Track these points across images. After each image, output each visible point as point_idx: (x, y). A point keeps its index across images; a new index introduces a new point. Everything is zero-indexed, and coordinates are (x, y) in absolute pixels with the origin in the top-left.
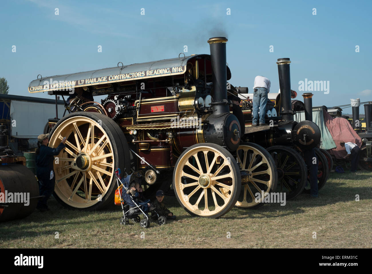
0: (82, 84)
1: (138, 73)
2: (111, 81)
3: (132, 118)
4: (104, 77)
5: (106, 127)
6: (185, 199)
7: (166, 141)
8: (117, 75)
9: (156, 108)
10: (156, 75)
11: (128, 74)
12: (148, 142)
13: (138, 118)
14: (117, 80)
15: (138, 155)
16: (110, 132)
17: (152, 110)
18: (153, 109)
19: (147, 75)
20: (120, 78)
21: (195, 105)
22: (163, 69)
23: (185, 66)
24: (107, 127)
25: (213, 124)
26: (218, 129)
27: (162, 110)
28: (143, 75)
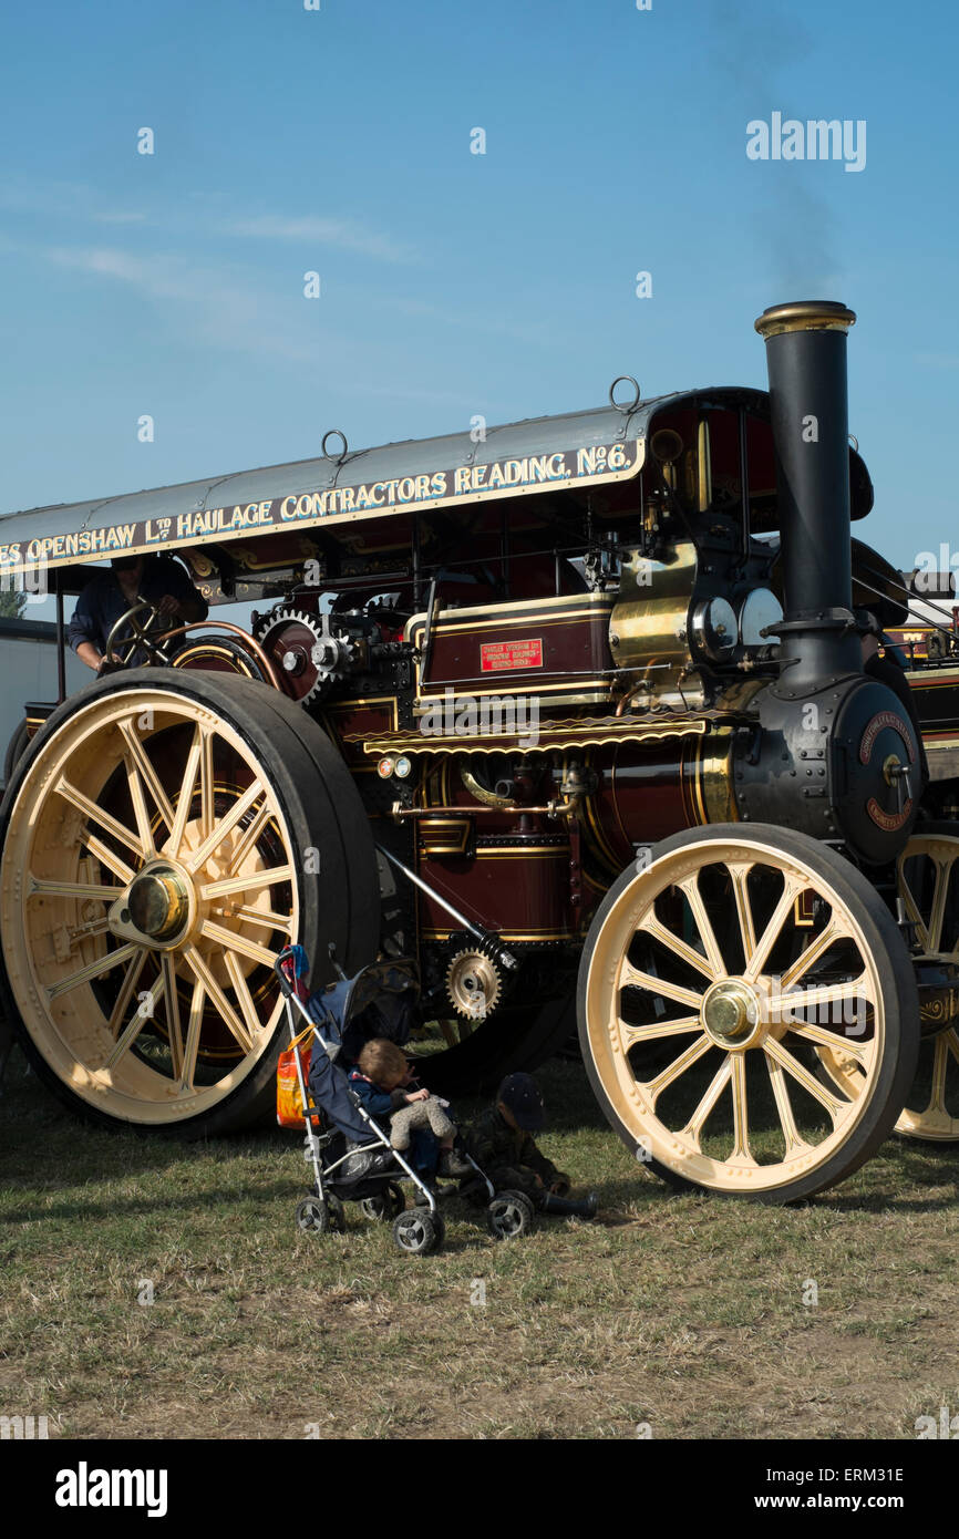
0: (161, 541)
1: (414, 478)
2: (289, 520)
3: (395, 699)
4: (258, 503)
5: (263, 742)
6: (634, 1101)
7: (547, 812)
8: (320, 494)
9: (505, 651)
10: (502, 487)
11: (368, 487)
12: (464, 816)
13: (420, 698)
14: (319, 515)
15: (419, 875)
16: (283, 766)
17: (485, 662)
18: (490, 657)
19: (458, 488)
20: (333, 507)
21: (691, 631)
22: (534, 460)
23: (638, 441)
24: (266, 739)
25: (781, 732)
26: (804, 755)
27: (535, 660)
28: (438, 488)
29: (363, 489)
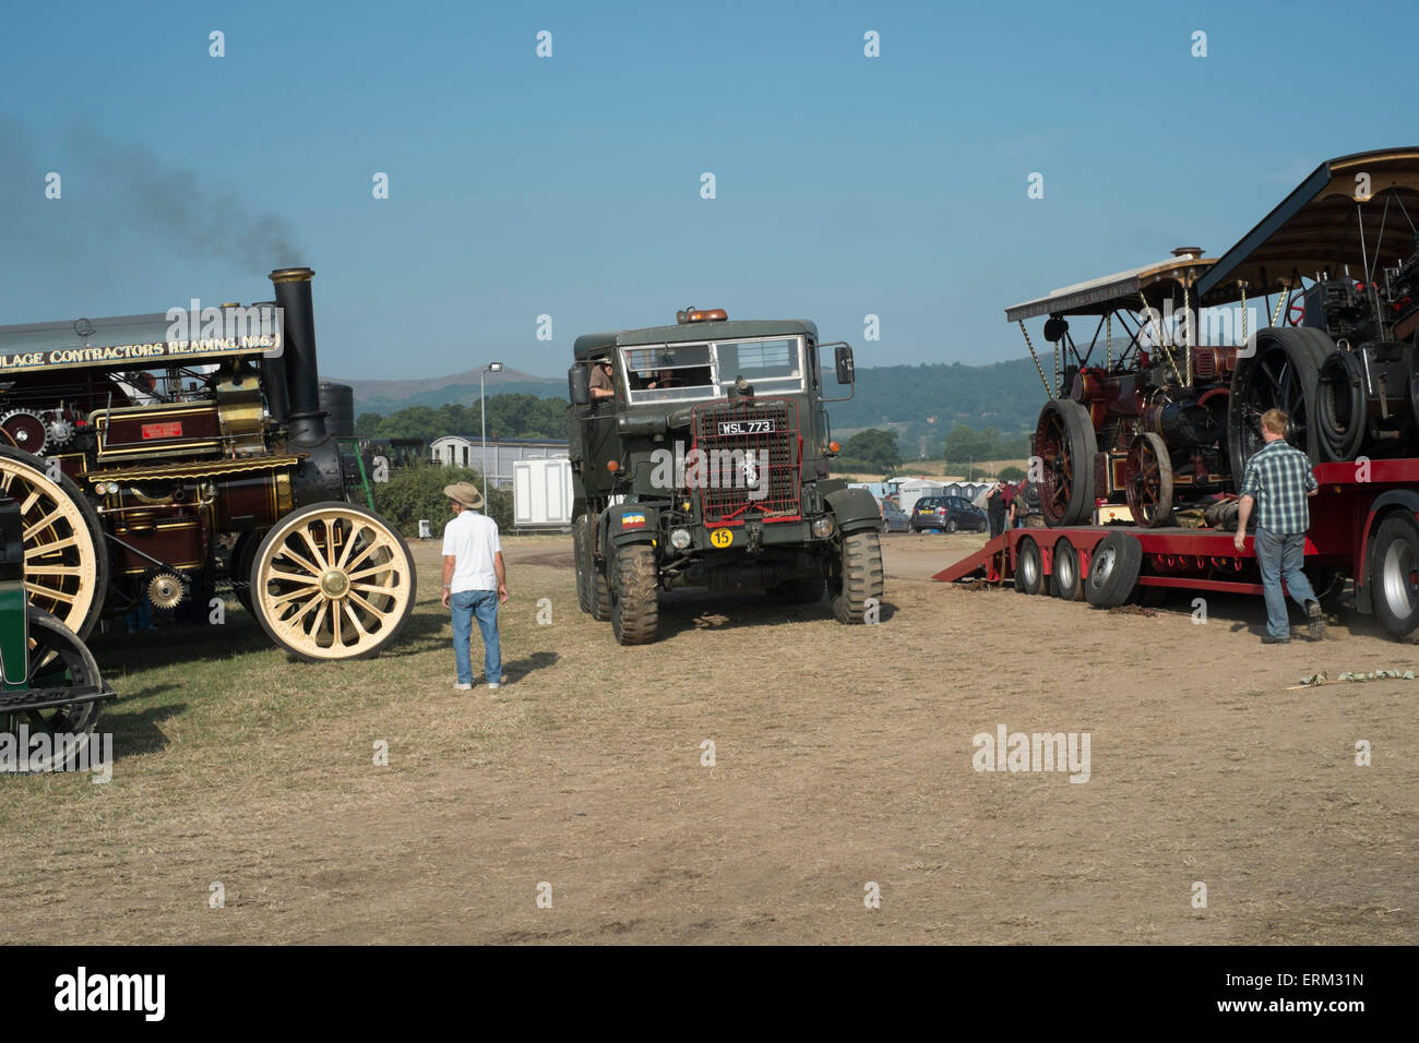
1: (142, 345)
2: (57, 363)
3: (84, 454)
4: (33, 354)
7: (197, 505)
8: (78, 350)
9: (158, 428)
11: (112, 349)
12: (150, 510)
13: (100, 452)
14: (78, 361)
17: (145, 434)
18: (148, 432)
19: (171, 351)
21: (263, 418)
25: (315, 462)
26: (328, 473)
27: (178, 433)
28: (158, 351)
29: (108, 349)
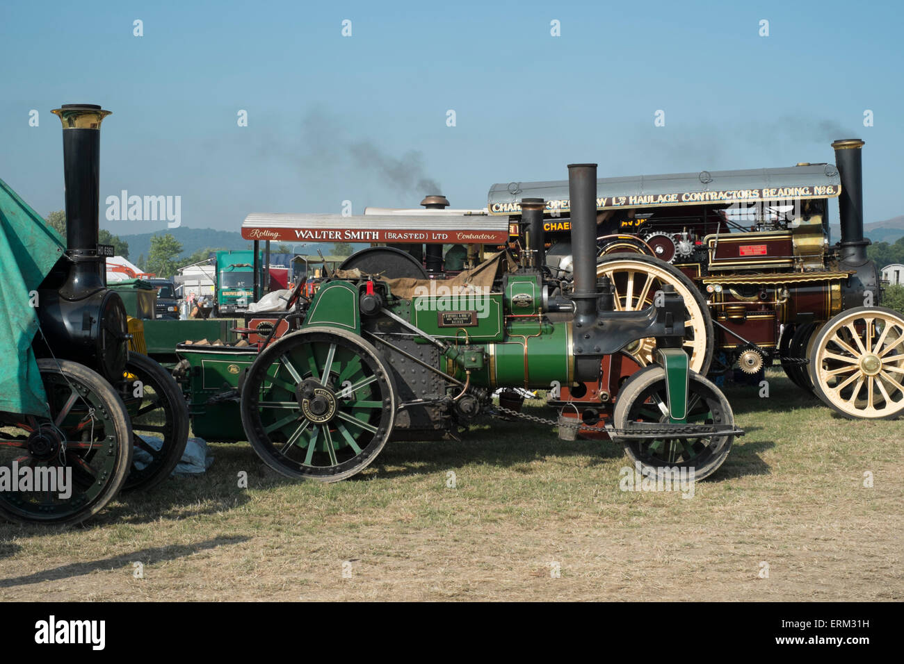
0: (621, 205)
1: (744, 191)
2: (686, 201)
3: (699, 264)
4: (671, 194)
7: (777, 304)
8: (701, 193)
9: (750, 249)
10: (783, 196)
11: (724, 193)
12: (743, 305)
13: (710, 264)
14: (700, 201)
17: (741, 252)
18: (743, 251)
19: (764, 195)
20: (707, 198)
21: (824, 245)
22: (796, 189)
23: (838, 186)
25: (858, 277)
26: (868, 285)
27: (764, 252)
28: (755, 195)
29: (721, 193)
